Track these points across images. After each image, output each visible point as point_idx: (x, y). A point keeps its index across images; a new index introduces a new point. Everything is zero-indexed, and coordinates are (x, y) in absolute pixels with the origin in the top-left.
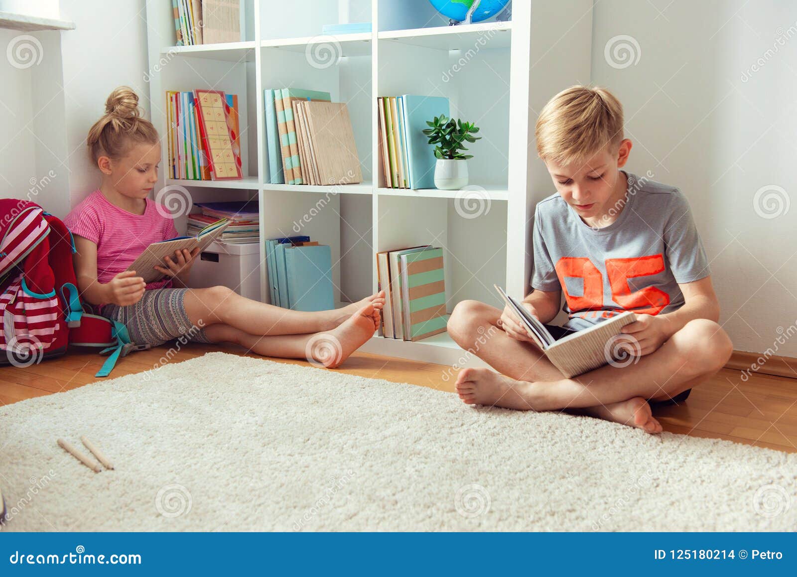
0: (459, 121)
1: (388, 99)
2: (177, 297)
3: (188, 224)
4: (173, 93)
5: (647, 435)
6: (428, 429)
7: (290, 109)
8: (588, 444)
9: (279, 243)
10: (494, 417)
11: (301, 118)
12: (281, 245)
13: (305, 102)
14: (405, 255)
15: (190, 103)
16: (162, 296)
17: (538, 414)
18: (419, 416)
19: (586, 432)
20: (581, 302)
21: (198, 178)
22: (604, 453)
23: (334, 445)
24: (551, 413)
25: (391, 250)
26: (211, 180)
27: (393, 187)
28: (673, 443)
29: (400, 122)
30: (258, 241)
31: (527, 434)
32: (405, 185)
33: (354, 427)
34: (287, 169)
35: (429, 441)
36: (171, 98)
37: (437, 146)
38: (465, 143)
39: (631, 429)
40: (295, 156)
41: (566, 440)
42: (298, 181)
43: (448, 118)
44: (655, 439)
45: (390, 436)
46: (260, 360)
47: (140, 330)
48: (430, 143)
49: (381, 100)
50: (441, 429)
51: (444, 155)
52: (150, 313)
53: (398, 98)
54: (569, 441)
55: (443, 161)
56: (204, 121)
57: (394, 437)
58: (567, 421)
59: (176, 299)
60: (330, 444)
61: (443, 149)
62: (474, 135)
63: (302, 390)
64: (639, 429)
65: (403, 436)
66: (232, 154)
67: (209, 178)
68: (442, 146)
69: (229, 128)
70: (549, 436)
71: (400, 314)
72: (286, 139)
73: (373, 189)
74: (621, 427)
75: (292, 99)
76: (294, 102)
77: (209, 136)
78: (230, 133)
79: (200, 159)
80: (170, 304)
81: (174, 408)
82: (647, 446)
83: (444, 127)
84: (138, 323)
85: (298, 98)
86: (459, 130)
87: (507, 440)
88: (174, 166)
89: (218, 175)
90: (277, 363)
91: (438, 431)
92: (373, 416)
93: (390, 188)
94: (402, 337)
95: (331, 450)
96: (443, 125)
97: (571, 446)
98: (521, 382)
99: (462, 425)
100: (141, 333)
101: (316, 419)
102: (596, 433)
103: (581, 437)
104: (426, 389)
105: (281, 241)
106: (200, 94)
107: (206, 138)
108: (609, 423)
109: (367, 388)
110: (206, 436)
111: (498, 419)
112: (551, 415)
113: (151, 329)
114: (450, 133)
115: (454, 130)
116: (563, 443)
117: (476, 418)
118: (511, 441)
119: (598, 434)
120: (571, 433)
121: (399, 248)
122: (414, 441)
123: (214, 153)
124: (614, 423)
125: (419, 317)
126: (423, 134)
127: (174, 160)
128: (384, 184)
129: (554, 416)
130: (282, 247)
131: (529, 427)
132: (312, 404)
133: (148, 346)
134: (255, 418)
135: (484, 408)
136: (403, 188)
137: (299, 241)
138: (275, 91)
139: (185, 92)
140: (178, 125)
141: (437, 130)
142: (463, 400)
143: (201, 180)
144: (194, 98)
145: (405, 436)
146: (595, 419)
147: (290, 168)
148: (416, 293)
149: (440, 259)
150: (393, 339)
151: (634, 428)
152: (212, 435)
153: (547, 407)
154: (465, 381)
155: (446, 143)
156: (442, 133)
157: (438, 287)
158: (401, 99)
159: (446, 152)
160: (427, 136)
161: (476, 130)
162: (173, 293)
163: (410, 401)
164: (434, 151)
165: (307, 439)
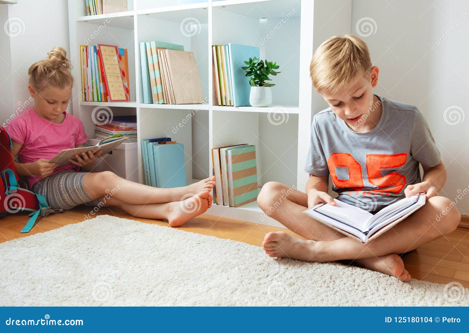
0: (266, 61)
1: (219, 47)
2: (79, 179)
3: (95, 130)
4: (84, 46)
5: (401, 283)
6: (242, 280)
7: (156, 55)
8: (360, 292)
9: (150, 142)
10: (290, 268)
11: (163, 61)
12: (151, 143)
13: (165, 50)
14: (230, 151)
15: (95, 52)
16: (70, 178)
17: (321, 265)
18: (236, 268)
19: (358, 281)
20: (347, 184)
21: (100, 100)
22: (373, 300)
23: (170, 297)
24: (331, 264)
25: (221, 147)
26: (108, 102)
27: (222, 105)
28: (420, 289)
29: (226, 62)
30: (136, 141)
31: (315, 284)
32: (230, 104)
33: (188, 280)
34: (154, 93)
35: (243, 291)
36: (83, 49)
37: (251, 78)
38: (270, 76)
39: (388, 277)
40: (159, 86)
41: (344, 289)
42: (161, 101)
43: (258, 59)
44: (407, 286)
45: (213, 287)
46: (132, 221)
47: (56, 200)
48: (246, 76)
49: (214, 48)
50: (252, 280)
51: (256, 84)
52: (62, 189)
53: (225, 45)
54: (346, 290)
55: (256, 87)
56: (104, 64)
57: (217, 289)
58: (343, 271)
59: (78, 180)
60: (167, 296)
61: (256, 80)
62: (276, 70)
63: (156, 246)
64: (394, 277)
65: (223, 287)
66: (122, 85)
67: (106, 101)
68: (255, 78)
69: (120, 69)
70: (331, 285)
71: (227, 190)
72: (154, 75)
73: (209, 107)
74: (382, 275)
75: (157, 48)
76: (158, 50)
77: (107, 74)
78: (121, 72)
79: (101, 88)
80: (75, 183)
81: (59, 262)
82: (402, 293)
83: (256, 65)
84: (55, 195)
85: (160, 48)
86: (266, 68)
87: (301, 290)
88: (85, 93)
89: (113, 99)
90: (143, 223)
91: (250, 282)
92: (203, 268)
93: (220, 106)
94: (229, 205)
95: (167, 302)
96: (255, 63)
97: (348, 295)
98: (309, 241)
99: (267, 276)
100: (57, 202)
101: (160, 272)
102: (365, 281)
103: (354, 286)
104: (243, 244)
105: (152, 141)
106: (101, 47)
107: (104, 75)
108: (372, 272)
109: (202, 244)
110: (75, 289)
111: (293, 270)
112: (331, 266)
113: (63, 199)
114: (260, 69)
115: (263, 67)
116: (342, 292)
117: (277, 270)
118: (304, 291)
119: (366, 282)
120: (347, 282)
121: (227, 146)
122: (231, 292)
123: (110, 85)
124: (375, 272)
125: (239, 191)
126: (242, 70)
127: (85, 89)
128: (216, 104)
129: (332, 266)
130: (151, 145)
131: (316, 277)
132: (160, 258)
133: (61, 210)
134: (116, 271)
135: (283, 260)
136: (229, 106)
137: (162, 141)
138: (146, 43)
139: (92, 46)
140: (87, 67)
141: (251, 67)
142: (268, 255)
143: (102, 102)
144: (97, 49)
145: (225, 287)
146: (362, 269)
147: (156, 93)
148: (237, 175)
149: (254, 153)
150: (223, 206)
151: (390, 276)
152: (79, 287)
153: (327, 260)
154: (269, 241)
155: (257, 76)
156: (254, 69)
157: (252, 171)
158: (227, 46)
159: (258, 82)
160: (245, 71)
161: (278, 67)
162: (76, 176)
163: (230, 255)
164: (249, 81)
165: (150, 291)
